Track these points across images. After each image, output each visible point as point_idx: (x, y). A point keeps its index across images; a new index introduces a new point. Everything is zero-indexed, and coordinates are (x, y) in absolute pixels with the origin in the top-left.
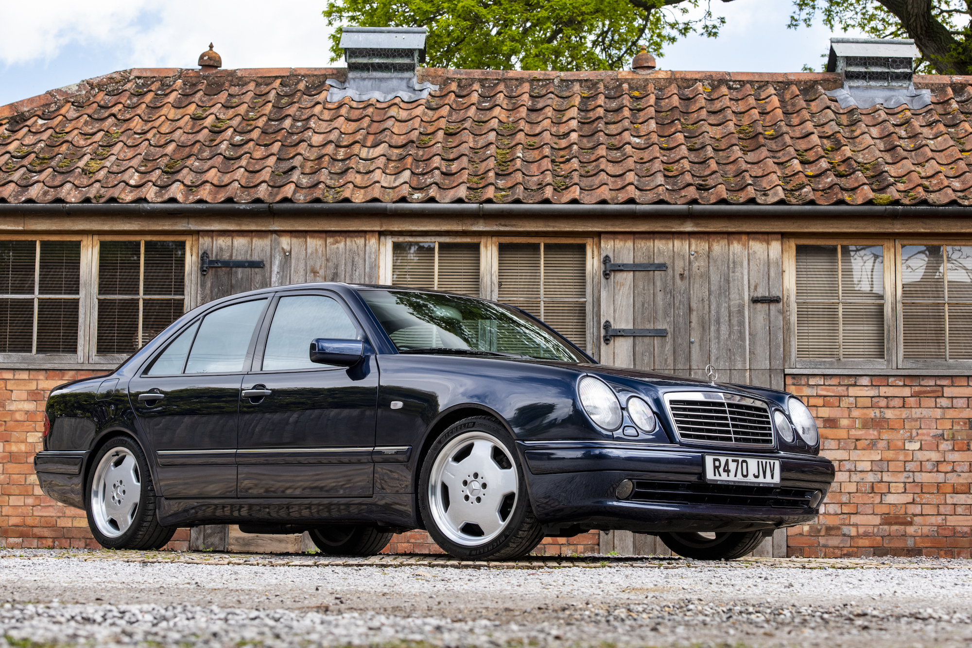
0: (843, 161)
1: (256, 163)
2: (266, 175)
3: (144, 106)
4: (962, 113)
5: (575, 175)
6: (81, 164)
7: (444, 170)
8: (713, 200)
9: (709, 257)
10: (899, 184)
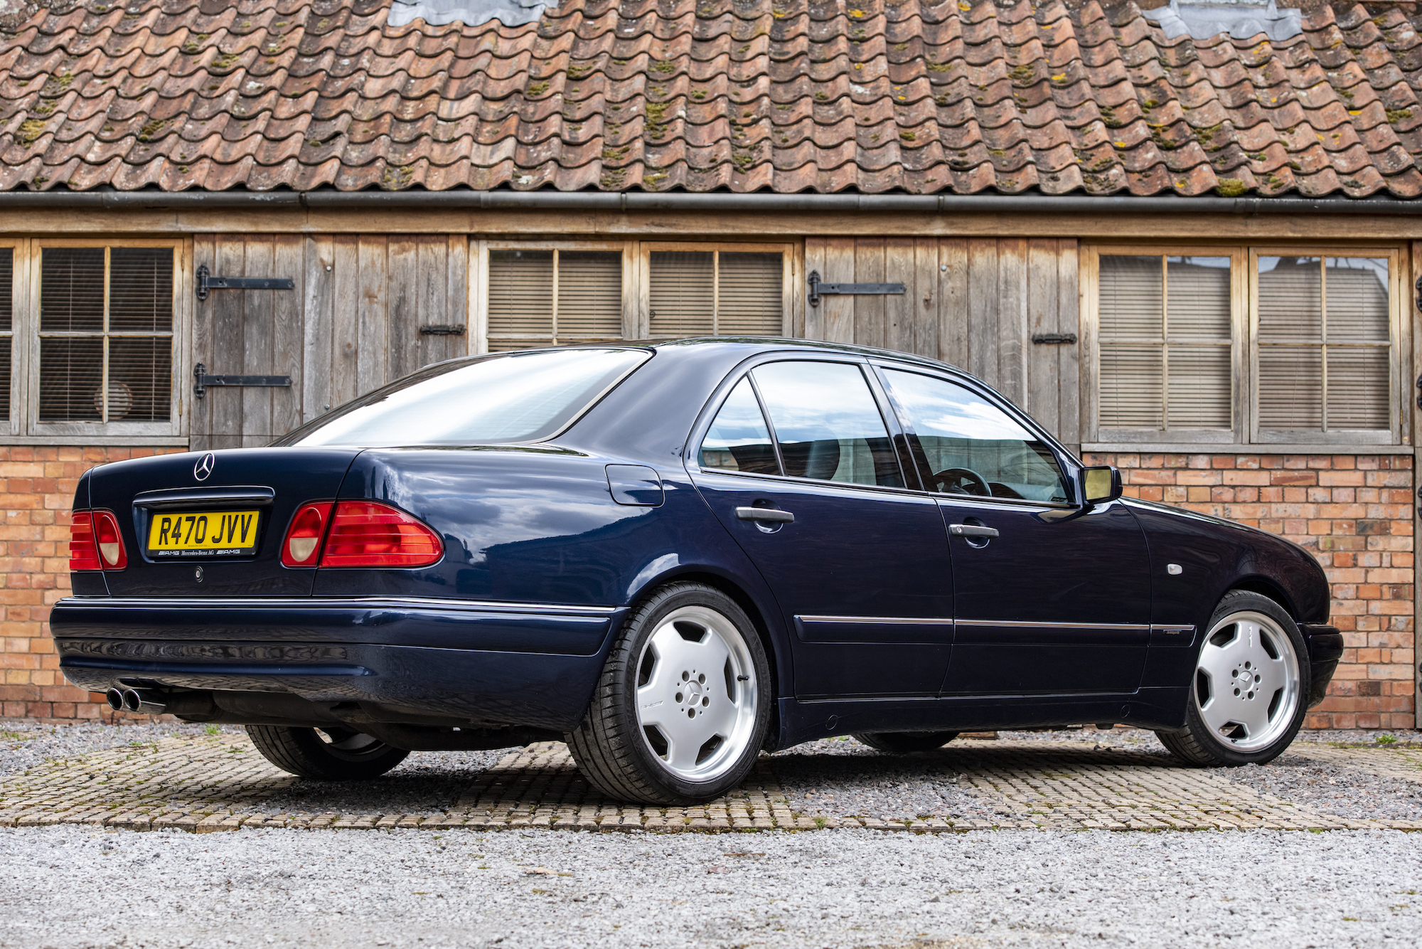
0: (1172, 125)
1: (280, 126)
2: (293, 146)
3: (108, 32)
4: (1349, 47)
5: (766, 145)
6: (12, 127)
7: (567, 138)
8: (975, 188)
9: (968, 273)
10: (1255, 162)
